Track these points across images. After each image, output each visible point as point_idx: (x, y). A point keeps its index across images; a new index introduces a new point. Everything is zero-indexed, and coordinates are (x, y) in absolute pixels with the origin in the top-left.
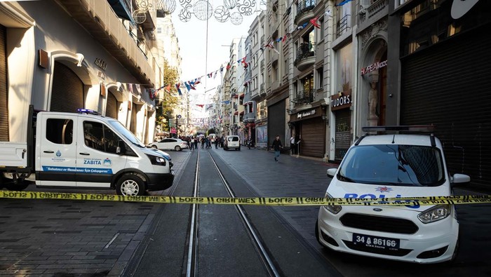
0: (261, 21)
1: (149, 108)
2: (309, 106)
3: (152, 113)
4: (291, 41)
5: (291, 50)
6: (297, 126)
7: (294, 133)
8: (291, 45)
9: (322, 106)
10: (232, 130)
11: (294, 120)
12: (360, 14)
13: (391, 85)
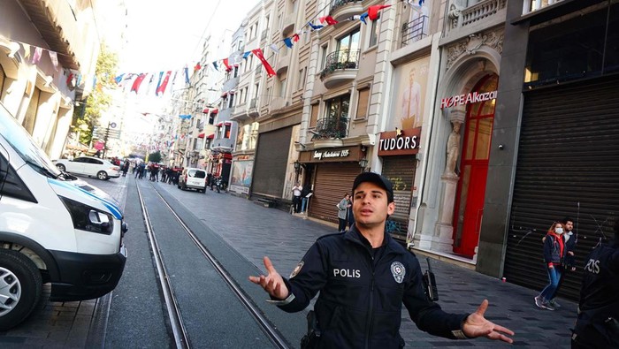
0: (266, 8)
1: (63, 101)
2: (338, 143)
3: (68, 110)
4: (317, 41)
5: (314, 56)
6: (309, 170)
7: (301, 179)
8: (315, 48)
9: (362, 146)
10: (188, 159)
11: (306, 160)
12: (450, 17)
13: (503, 131)
